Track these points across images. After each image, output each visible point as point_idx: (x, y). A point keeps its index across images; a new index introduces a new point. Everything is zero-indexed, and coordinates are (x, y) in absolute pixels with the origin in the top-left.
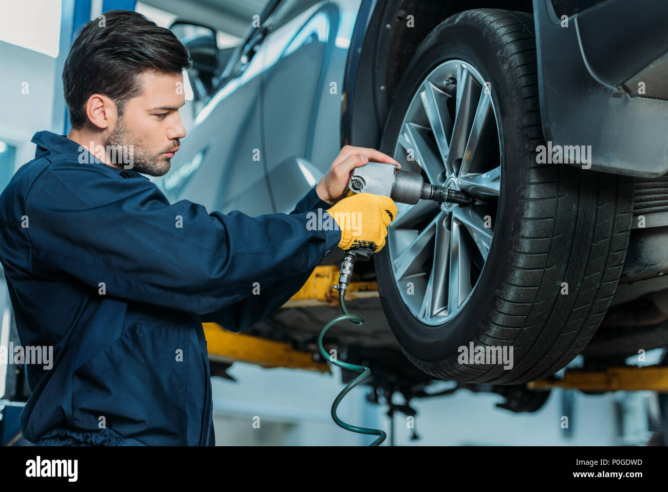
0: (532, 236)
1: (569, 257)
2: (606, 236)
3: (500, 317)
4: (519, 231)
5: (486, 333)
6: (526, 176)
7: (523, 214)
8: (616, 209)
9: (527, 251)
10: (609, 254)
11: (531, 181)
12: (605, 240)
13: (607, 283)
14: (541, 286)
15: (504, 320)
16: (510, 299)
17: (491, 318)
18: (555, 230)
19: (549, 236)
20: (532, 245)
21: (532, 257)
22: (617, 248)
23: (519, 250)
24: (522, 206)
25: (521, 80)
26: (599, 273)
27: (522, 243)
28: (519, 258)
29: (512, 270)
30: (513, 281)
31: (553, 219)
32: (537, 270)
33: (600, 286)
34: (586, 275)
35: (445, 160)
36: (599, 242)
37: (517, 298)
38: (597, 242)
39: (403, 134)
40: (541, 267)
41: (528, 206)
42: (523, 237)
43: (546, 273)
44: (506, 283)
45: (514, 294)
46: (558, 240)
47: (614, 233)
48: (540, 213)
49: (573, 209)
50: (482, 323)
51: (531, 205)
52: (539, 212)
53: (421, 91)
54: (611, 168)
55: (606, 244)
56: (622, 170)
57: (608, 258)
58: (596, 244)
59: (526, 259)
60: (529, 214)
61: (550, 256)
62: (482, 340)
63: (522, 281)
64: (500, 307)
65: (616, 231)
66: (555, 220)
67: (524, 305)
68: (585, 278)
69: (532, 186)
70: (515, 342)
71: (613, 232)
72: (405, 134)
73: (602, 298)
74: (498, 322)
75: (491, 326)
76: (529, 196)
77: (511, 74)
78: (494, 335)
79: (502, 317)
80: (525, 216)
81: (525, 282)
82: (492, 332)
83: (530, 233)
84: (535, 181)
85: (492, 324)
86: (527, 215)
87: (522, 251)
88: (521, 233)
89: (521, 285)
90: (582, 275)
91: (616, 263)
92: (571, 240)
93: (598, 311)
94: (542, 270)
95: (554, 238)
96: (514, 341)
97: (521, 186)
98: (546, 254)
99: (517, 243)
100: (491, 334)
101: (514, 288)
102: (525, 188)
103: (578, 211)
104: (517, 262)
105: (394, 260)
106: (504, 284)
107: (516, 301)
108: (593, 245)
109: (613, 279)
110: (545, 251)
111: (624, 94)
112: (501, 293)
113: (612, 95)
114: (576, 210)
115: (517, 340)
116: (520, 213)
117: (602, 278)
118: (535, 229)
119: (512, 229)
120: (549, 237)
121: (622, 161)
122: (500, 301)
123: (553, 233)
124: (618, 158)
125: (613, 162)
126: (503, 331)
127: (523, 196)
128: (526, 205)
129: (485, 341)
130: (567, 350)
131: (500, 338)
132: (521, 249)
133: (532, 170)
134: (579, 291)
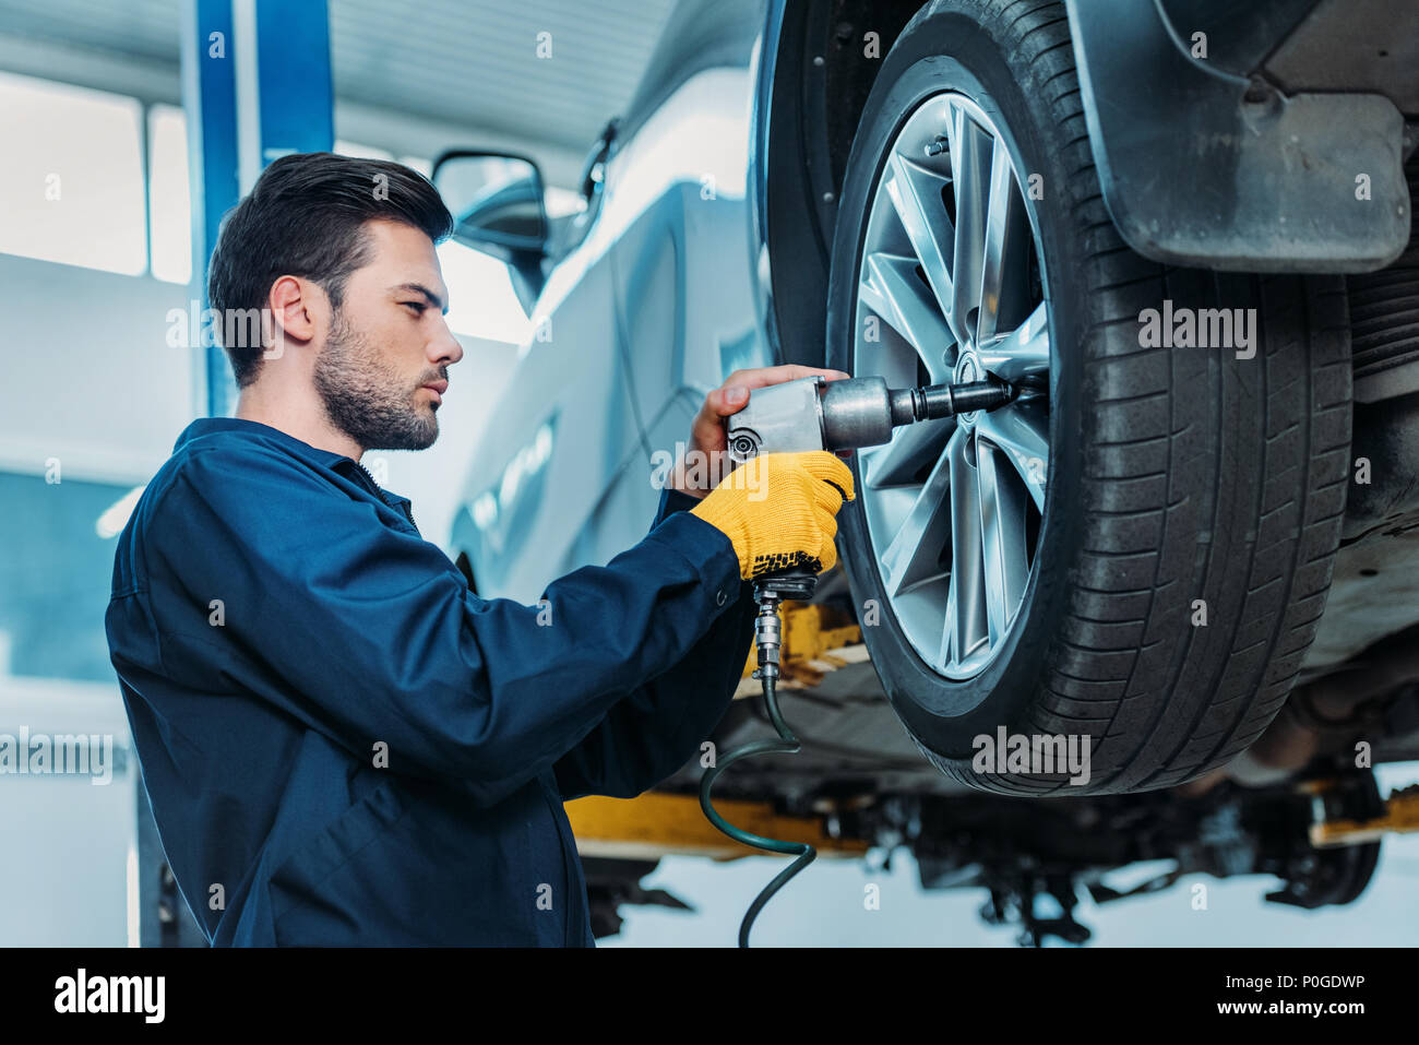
0: (1124, 439)
1: (1217, 476)
2: (1293, 419)
3: (1085, 629)
4: (1094, 432)
5: (1062, 670)
6: (1093, 307)
7: (1096, 392)
8: (1308, 359)
9: (1117, 472)
10: (1307, 460)
11: (1106, 318)
12: (1293, 428)
13: (1316, 525)
14: (1164, 548)
15: (1095, 637)
16: (1098, 585)
17: (1066, 635)
18: (1174, 419)
19: (1163, 433)
20: (1127, 460)
21: (1132, 486)
22: (1325, 444)
23: (1100, 475)
24: (1092, 376)
25: (1060, 105)
26: (1291, 503)
27: (1105, 456)
28: (1102, 490)
29: (1094, 521)
30: (1100, 544)
31: (1165, 396)
32: (1147, 514)
33: (1300, 533)
34: (1263, 511)
35: (949, 316)
36: (1281, 436)
37: (1115, 582)
38: (1275, 436)
39: (866, 279)
40: (1155, 504)
41: (1106, 375)
42: (1107, 444)
43: (1168, 519)
44: (1086, 551)
45: (1106, 574)
46: (1184, 441)
47: (1313, 410)
48: (1134, 386)
49: (1210, 368)
50: (1050, 650)
51: (1113, 370)
52: (1132, 383)
53: (887, 180)
54: (1268, 261)
55: (1296, 438)
56: (1294, 261)
57: (1306, 468)
58: (1274, 439)
59: (1120, 492)
60: (1111, 390)
61: (1171, 479)
62: (1057, 688)
63: (1118, 543)
64: (1082, 607)
65: (1315, 406)
66: (1171, 398)
67: (1133, 597)
68: (1262, 518)
69: (1110, 330)
70: (1131, 682)
71: (1308, 408)
72: (871, 280)
73: (1309, 561)
74: (1082, 642)
75: (1069, 652)
76: (1105, 351)
77: (1042, 98)
78: (1080, 672)
79: (1089, 630)
80: (1102, 397)
81: (1126, 543)
82: (1075, 666)
83: (1119, 432)
84: (1114, 316)
85: (1072, 650)
86: (1107, 394)
87: (1108, 474)
88: (1099, 434)
89: (1119, 550)
90: (1254, 514)
91: (1326, 478)
92: (1215, 438)
93: (1307, 592)
94: (1160, 512)
95: (1174, 437)
96: (1129, 680)
97: (1086, 331)
98: (1163, 476)
99: (1095, 459)
100: (1074, 670)
101: (1102, 561)
102: (1093, 336)
103: (1220, 372)
104: (1101, 502)
105: (881, 555)
106: (1081, 555)
107: (1114, 589)
108: (1268, 442)
109: (1328, 513)
110: (1158, 469)
111: (1270, 91)
112: (1078, 576)
113: (1242, 97)
114: (1216, 369)
115: (1133, 678)
116: (1091, 391)
117: (1302, 515)
118: (1129, 421)
119: (1081, 430)
120: (1163, 437)
121: (1292, 241)
122: (1078, 594)
123: (1171, 426)
124: (1281, 235)
125: (1269, 246)
126: (1096, 661)
127: (1093, 353)
128: (1102, 372)
129: (1063, 688)
130: (1256, 689)
131: (1095, 677)
132: (1104, 469)
133: (1105, 295)
134: (1253, 551)
